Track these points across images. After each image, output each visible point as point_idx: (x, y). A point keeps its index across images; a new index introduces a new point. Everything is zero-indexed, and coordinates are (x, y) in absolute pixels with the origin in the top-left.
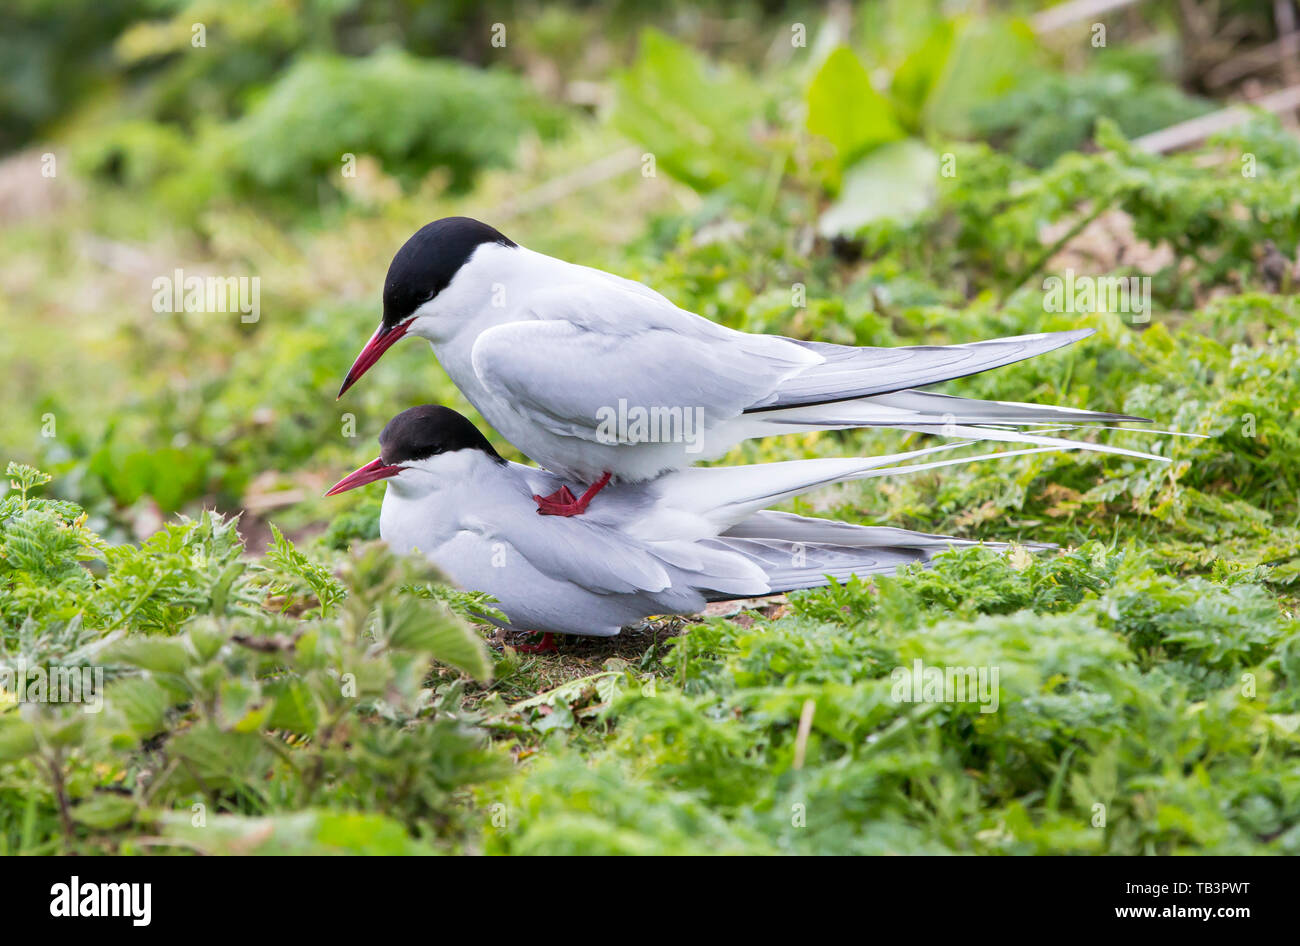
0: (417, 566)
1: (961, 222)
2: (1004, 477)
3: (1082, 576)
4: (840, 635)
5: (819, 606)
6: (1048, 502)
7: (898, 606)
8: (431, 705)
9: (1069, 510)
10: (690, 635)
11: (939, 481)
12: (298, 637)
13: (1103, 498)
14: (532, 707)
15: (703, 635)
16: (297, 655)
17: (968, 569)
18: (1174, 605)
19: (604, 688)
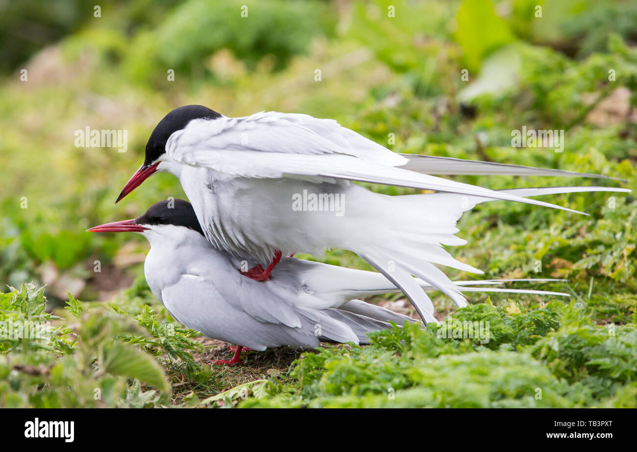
0: (121, 325)
1: (532, 95)
2: (529, 253)
3: (549, 321)
4: (392, 360)
5: (387, 340)
6: (553, 268)
7: (424, 344)
8: (152, 401)
9: (565, 274)
10: (306, 358)
11: (490, 255)
12: (51, 367)
13: (585, 266)
14: (214, 401)
15: (314, 360)
16: (51, 378)
17: (476, 318)
18: (595, 342)
19: (257, 390)
